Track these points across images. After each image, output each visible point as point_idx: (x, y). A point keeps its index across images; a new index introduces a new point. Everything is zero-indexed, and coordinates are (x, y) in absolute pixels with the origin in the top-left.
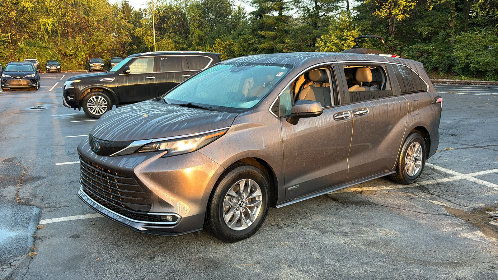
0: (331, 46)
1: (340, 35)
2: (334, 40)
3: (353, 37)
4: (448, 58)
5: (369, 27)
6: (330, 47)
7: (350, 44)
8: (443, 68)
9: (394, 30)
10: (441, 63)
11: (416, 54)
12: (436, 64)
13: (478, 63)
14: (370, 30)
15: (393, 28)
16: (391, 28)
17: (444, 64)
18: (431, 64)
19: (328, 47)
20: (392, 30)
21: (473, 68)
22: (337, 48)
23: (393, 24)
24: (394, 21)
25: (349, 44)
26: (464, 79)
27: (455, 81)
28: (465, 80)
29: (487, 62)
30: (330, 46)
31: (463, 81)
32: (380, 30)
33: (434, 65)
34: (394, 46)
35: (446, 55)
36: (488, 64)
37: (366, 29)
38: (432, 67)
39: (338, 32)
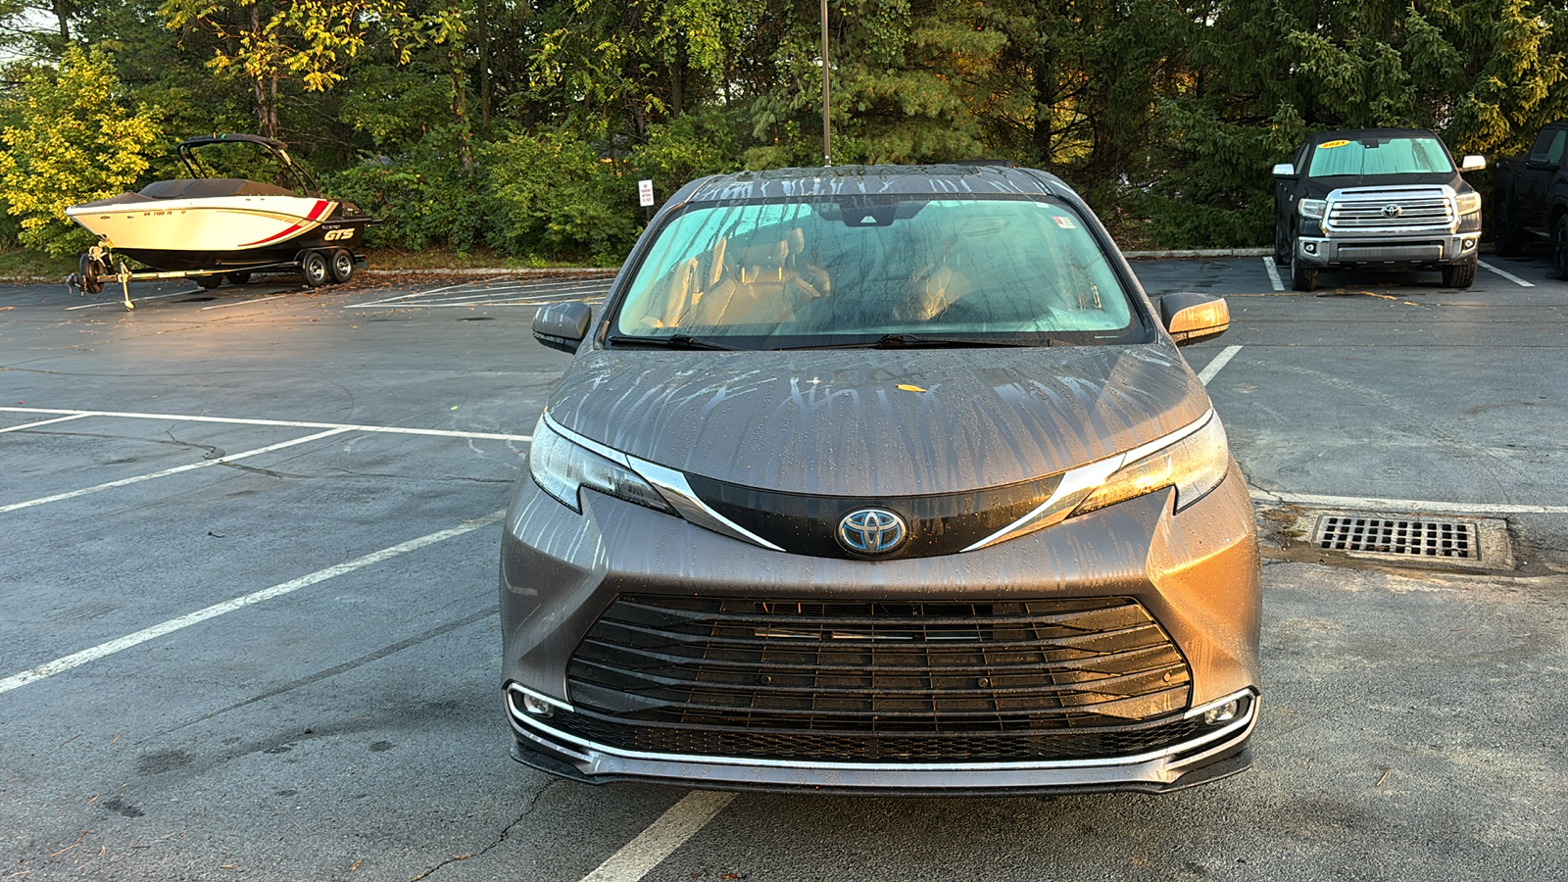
0: (53, 172)
1: (79, 131)
2: (62, 150)
3: (138, 141)
4: (469, 206)
5: (186, 110)
6: (47, 175)
7: (132, 166)
8: (462, 237)
9: (273, 120)
10: (453, 222)
11: (367, 196)
12: (436, 226)
13: (567, 219)
14: (192, 121)
15: (273, 114)
16: (266, 114)
17: (461, 225)
18: (419, 225)
19: (40, 174)
20: (270, 121)
21: (557, 233)
22: (77, 179)
23: (269, 102)
24: (270, 90)
25: (131, 163)
26: (540, 265)
27: (514, 272)
28: (541, 268)
29: (592, 218)
30: (47, 171)
31: (537, 271)
32: (227, 118)
33: (429, 228)
34: (282, 172)
35: (460, 199)
36: (592, 223)
37: (177, 114)
38: (427, 236)
39: (70, 121)
